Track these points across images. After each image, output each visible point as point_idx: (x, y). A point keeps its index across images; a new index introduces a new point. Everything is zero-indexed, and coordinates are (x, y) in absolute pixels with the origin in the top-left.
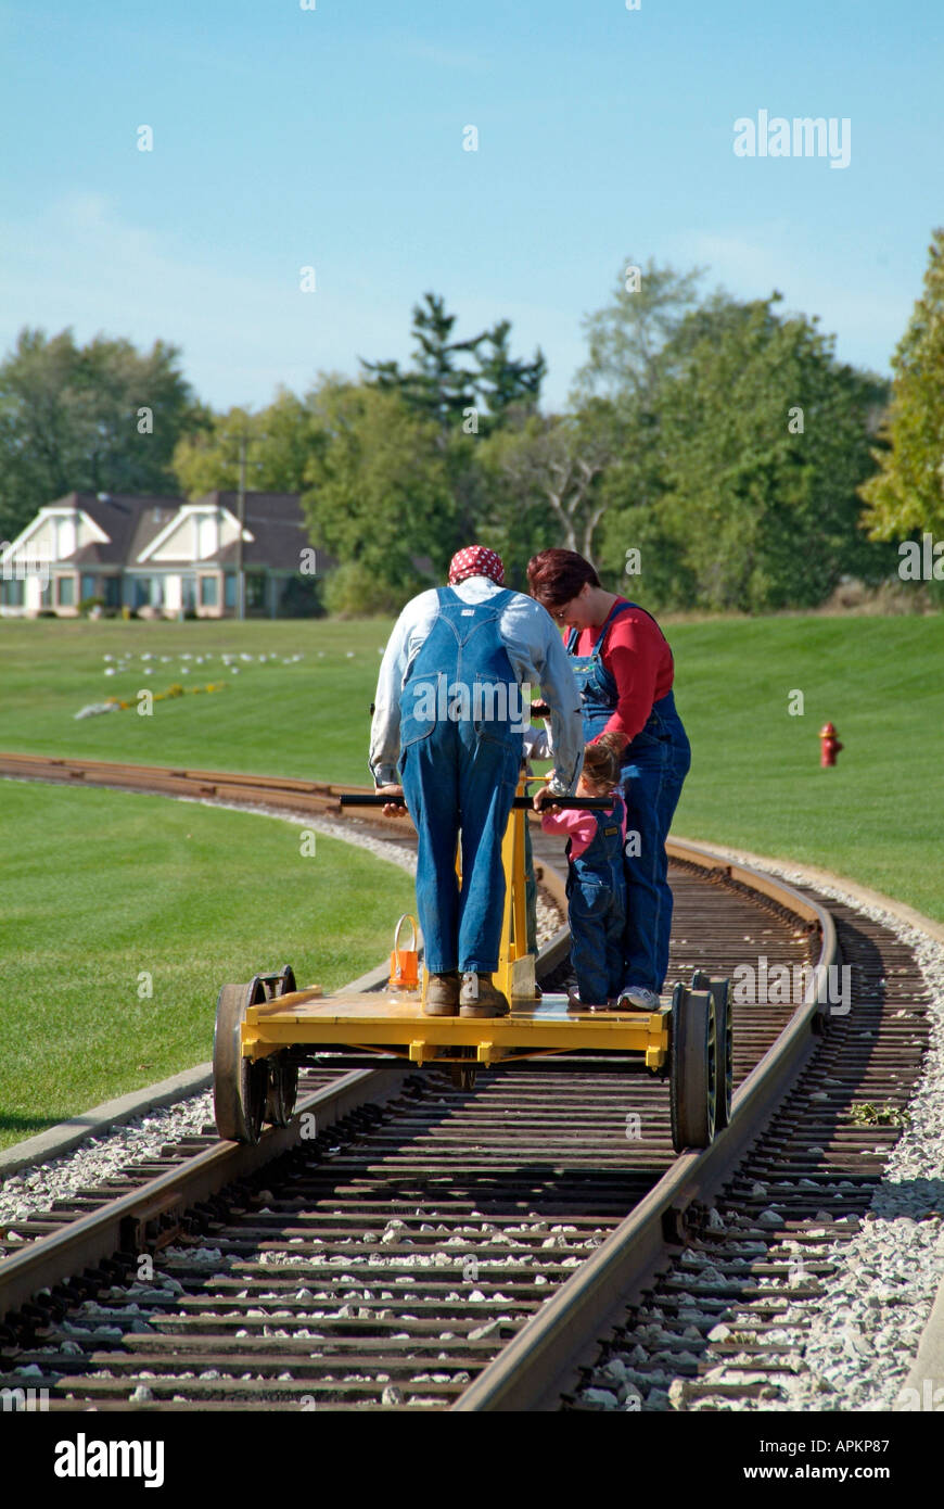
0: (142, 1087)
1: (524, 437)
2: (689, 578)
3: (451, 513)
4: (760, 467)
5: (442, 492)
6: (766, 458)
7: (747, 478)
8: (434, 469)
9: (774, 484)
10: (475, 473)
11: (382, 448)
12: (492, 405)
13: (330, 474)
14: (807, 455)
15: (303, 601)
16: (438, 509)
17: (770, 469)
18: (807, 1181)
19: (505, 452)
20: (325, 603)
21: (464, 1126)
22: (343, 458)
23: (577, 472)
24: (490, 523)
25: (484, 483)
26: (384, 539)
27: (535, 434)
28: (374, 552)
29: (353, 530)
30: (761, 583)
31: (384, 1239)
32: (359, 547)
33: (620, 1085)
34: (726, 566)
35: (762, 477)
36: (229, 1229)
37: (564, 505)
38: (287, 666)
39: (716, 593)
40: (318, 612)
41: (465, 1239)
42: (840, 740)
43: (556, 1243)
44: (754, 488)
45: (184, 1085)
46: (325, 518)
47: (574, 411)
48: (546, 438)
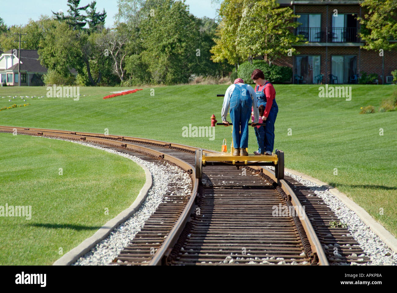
0: (113, 217)
1: (102, 34)
2: (149, 75)
3: (81, 56)
4: (169, 43)
5: (79, 50)
6: (171, 41)
7: (164, 47)
8: (76, 44)
9: (173, 48)
10: (87, 44)
11: (61, 37)
12: (90, 25)
13: (46, 45)
14: (183, 39)
15: (37, 81)
16: (78, 55)
17: (171, 44)
18: (337, 244)
19: (96, 38)
20: (44, 82)
21: (217, 228)
22: (50, 40)
23: (117, 44)
24: (92, 59)
25: (90, 48)
26: (62, 63)
27: (105, 34)
28: (59, 67)
29: (53, 60)
30: (170, 77)
31: (230, 262)
32: (55, 65)
33: (250, 216)
34: (160, 71)
35: (169, 46)
36: (182, 259)
37: (113, 54)
38: (39, 99)
39: (156, 79)
40: (42, 84)
41: (255, 262)
42: (216, 119)
43: (283, 263)
44: (166, 49)
45: (125, 217)
46: (45, 58)
47: (115, 27)
48: (108, 34)
